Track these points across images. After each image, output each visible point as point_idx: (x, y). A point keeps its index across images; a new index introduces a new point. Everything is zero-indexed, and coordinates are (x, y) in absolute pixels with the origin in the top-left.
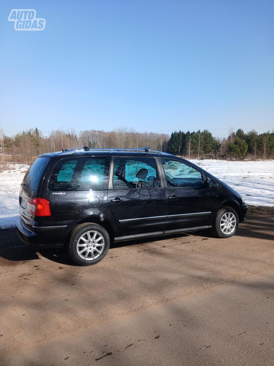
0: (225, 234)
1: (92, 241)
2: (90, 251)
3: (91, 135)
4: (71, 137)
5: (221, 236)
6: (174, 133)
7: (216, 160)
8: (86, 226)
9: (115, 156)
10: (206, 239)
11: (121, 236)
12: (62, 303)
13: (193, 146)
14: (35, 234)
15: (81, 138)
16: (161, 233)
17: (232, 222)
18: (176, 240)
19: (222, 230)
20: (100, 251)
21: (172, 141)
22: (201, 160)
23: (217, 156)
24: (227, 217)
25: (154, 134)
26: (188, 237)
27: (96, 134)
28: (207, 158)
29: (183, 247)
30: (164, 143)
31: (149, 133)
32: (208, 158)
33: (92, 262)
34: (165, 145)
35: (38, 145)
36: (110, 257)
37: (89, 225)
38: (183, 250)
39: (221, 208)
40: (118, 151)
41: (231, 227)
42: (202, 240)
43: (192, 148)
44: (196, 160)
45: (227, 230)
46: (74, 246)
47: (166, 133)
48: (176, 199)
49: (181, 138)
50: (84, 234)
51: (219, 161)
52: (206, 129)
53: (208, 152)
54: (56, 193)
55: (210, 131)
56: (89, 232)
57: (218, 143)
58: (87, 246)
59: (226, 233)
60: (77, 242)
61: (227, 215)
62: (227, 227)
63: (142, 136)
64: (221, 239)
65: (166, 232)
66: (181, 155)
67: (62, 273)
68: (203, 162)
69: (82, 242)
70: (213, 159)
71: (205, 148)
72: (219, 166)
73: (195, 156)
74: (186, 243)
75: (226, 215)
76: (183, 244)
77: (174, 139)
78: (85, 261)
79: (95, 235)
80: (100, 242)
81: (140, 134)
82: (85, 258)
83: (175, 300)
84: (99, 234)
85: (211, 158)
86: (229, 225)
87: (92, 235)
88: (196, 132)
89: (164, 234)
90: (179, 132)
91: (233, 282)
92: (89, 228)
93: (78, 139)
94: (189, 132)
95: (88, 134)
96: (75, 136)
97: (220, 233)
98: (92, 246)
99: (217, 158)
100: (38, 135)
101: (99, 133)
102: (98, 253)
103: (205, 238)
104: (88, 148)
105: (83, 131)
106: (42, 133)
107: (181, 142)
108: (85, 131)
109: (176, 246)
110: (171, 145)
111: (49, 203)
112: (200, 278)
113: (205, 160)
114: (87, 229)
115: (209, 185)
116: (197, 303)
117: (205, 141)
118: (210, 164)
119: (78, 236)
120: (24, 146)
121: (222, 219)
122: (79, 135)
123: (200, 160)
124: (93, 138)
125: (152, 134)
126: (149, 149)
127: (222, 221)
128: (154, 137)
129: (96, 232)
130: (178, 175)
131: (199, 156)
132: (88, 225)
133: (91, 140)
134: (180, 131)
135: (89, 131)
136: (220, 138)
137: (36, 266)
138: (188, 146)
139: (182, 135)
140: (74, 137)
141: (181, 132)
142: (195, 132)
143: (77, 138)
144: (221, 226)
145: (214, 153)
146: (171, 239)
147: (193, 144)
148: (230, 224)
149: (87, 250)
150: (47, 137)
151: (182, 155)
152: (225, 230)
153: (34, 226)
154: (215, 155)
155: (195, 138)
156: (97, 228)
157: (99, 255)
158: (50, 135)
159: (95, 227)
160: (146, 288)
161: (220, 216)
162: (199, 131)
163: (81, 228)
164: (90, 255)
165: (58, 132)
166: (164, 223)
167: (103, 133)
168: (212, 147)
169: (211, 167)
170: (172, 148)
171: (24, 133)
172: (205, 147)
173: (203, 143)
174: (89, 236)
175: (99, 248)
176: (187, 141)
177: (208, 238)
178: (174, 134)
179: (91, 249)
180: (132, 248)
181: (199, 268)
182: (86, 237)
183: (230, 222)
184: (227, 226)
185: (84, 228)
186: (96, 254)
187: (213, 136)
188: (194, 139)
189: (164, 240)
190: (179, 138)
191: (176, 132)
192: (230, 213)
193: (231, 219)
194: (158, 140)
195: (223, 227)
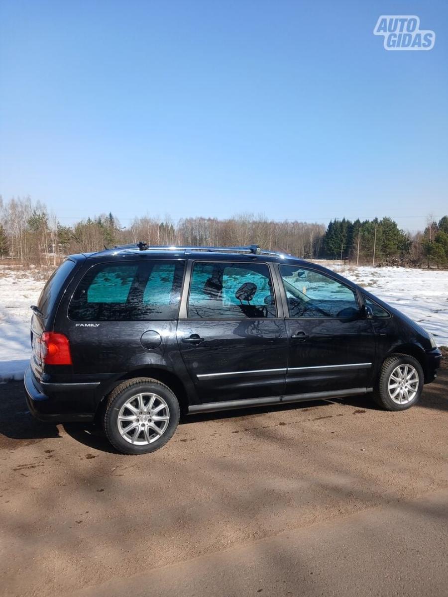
0: (396, 403)
1: (145, 410)
2: (143, 429)
3: (196, 226)
4: (165, 230)
5: (389, 406)
6: (333, 222)
7: (404, 268)
8: (137, 383)
9: (194, 260)
10: (362, 412)
11: (201, 403)
12: (71, 528)
13: (364, 244)
14: (45, 396)
15: (180, 230)
16: (277, 399)
17: (410, 382)
18: (307, 412)
19: (392, 397)
20: (162, 429)
21: (330, 236)
22: (377, 268)
23: (405, 261)
24: (402, 372)
25: (300, 223)
26: (330, 405)
27: (205, 223)
28: (387, 265)
29: (318, 426)
30: (317, 239)
31: (292, 223)
32: (390, 265)
33: (146, 448)
34: (317, 242)
35: (111, 240)
36: (181, 441)
37: (142, 382)
38: (315, 433)
39: (390, 356)
40: (210, 251)
41: (409, 392)
42: (354, 413)
43: (363, 248)
44: (369, 267)
45: (401, 397)
46: (112, 418)
47: (319, 223)
48: (304, 338)
49: (344, 231)
50: (133, 398)
51: (409, 270)
52: (388, 217)
53: (390, 254)
54: (82, 325)
55: (393, 219)
56: (141, 394)
57: (408, 240)
58: (138, 420)
59: (398, 402)
60: (118, 411)
61: (402, 369)
62: (402, 392)
63: (279, 227)
64: (390, 412)
65: (286, 398)
66: (344, 258)
67: (90, 466)
68: (380, 272)
69: (128, 412)
70: (398, 266)
71: (385, 248)
72: (408, 278)
73: (368, 262)
74: (324, 418)
75: (399, 369)
76: (319, 420)
77: (333, 232)
78: (133, 446)
79: (152, 400)
80: (161, 413)
81: (277, 224)
82: (133, 441)
83: (280, 534)
84: (161, 399)
85: (395, 265)
86: (406, 387)
87: (147, 399)
88: (371, 220)
89: (281, 401)
90: (341, 220)
91: (398, 502)
92: (141, 387)
93: (175, 233)
94: (358, 221)
95: (193, 224)
96: (172, 227)
97: (389, 401)
98: (146, 419)
99: (406, 264)
100: (113, 225)
101: (209, 222)
102: (157, 434)
103: (361, 409)
104: (145, 245)
105: (184, 218)
106: (118, 221)
107: (345, 238)
108: (187, 219)
109: (304, 424)
110: (328, 243)
111: (69, 342)
112: (336, 490)
113: (384, 268)
114: (137, 389)
115: (367, 314)
116: (321, 544)
117: (384, 235)
118: (392, 274)
119: (119, 402)
120: (88, 241)
121: (392, 377)
122: (177, 226)
123: (375, 268)
124: (200, 230)
125: (296, 224)
126: (258, 249)
127: (391, 380)
128: (299, 229)
129: (154, 394)
130: (335, 292)
131: (375, 261)
132: (139, 382)
133: (196, 233)
134: (344, 220)
135: (194, 218)
136: (411, 232)
137: (48, 452)
138: (357, 244)
139: (347, 225)
140: (169, 229)
141: (346, 220)
142: (368, 221)
143: (174, 231)
144: (391, 390)
145: (400, 257)
146: (297, 410)
147: (365, 240)
148: (408, 386)
149: (138, 426)
150: (125, 227)
151: (347, 259)
152: (397, 397)
153: (43, 381)
154: (402, 260)
155: (369, 232)
156: (157, 388)
157: (158, 437)
158: (132, 226)
159: (153, 387)
160: (230, 507)
161: (388, 370)
162: (376, 220)
163: (127, 387)
164: (142, 436)
165: (145, 221)
166: (281, 381)
167: (216, 221)
168: (397, 246)
169: (394, 280)
170: (330, 248)
171: (89, 220)
172: (385, 246)
173: (381, 240)
174: (141, 402)
175: (159, 424)
176: (355, 236)
177: (366, 410)
178: (334, 224)
179: (143, 425)
180: (225, 424)
181: (338, 470)
182: (136, 404)
183: (407, 381)
184: (401, 388)
185: (132, 388)
186: (154, 434)
187: (399, 227)
188: (366, 233)
189: (285, 410)
190: (342, 232)
191: (337, 221)
192: (408, 365)
193: (409, 377)
194: (307, 233)
195: (393, 391)
